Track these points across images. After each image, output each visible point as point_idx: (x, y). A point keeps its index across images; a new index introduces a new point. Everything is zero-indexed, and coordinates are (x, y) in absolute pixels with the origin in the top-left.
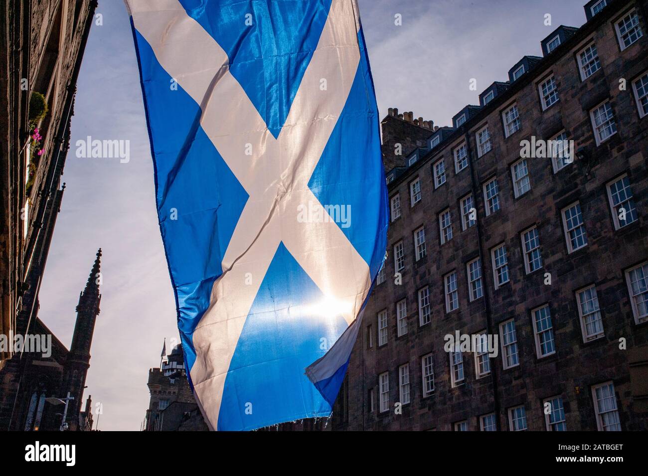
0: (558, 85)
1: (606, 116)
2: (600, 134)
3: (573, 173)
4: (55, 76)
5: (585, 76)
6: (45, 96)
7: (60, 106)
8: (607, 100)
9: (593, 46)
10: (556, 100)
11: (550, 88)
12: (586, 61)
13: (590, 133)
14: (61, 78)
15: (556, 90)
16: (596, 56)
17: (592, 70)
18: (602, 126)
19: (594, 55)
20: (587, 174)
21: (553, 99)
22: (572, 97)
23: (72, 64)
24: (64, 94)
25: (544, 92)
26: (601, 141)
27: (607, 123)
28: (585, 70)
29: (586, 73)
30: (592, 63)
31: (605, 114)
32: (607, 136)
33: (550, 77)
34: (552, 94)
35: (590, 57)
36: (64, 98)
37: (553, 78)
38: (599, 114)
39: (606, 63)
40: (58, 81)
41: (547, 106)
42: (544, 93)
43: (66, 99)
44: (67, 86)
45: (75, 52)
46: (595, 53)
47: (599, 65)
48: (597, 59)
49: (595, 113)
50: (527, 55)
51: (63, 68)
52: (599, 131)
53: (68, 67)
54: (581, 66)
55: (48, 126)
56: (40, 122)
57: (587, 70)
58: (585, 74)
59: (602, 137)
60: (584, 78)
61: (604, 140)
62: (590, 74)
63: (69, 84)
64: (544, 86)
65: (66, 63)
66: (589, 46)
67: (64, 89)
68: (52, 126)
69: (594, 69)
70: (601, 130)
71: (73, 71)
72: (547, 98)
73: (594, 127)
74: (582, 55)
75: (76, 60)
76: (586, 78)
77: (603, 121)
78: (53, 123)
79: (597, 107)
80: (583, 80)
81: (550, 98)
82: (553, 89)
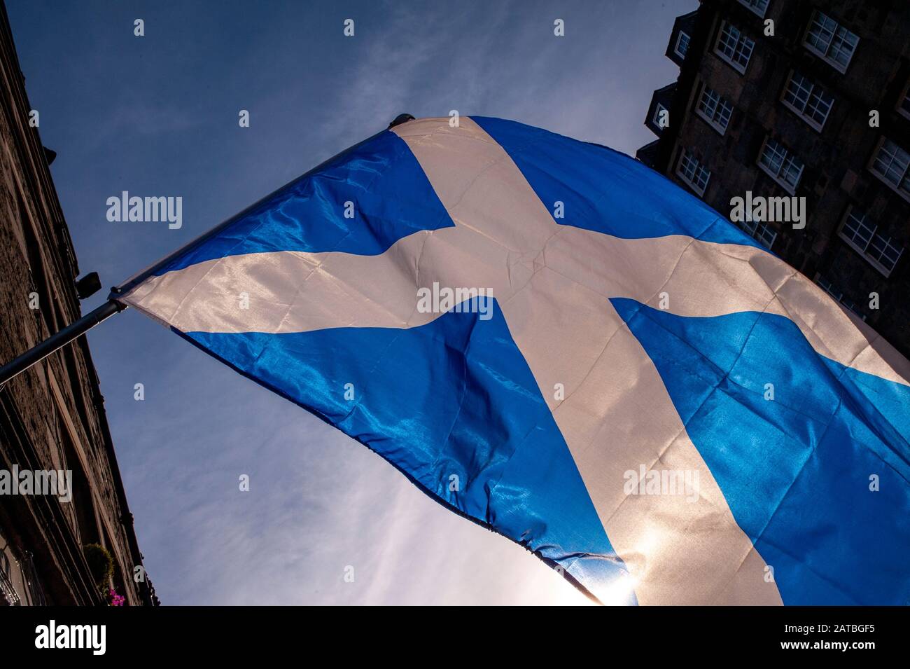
0: (699, 157)
1: (779, 157)
2: (786, 180)
3: (788, 246)
4: (100, 513)
5: (722, 128)
6: (100, 544)
7: (124, 548)
8: (767, 137)
9: (708, 90)
10: (709, 176)
11: (691, 167)
12: (711, 111)
13: (775, 186)
14: (107, 511)
15: (700, 165)
16: (719, 97)
17: (725, 116)
18: (782, 170)
19: (716, 99)
20: (805, 236)
21: (704, 178)
22: (725, 160)
23: (111, 487)
24: (120, 531)
25: (688, 176)
26: (794, 188)
27: (786, 163)
28: (717, 121)
29: (720, 123)
30: (719, 108)
31: (775, 154)
32: (796, 177)
33: (683, 155)
34: (698, 172)
35: (712, 104)
36: (123, 535)
37: (687, 154)
38: (769, 159)
39: (736, 98)
40: (106, 518)
41: (703, 189)
42: (689, 178)
43: (126, 537)
44: (119, 519)
45: (107, 470)
46: (715, 97)
47: (729, 106)
48: (722, 101)
49: (764, 160)
50: (639, 148)
51: (103, 497)
52: (783, 177)
53: (108, 493)
54: (709, 120)
55: (123, 582)
56: (111, 580)
57: (719, 120)
58: (720, 126)
59: (792, 181)
60: (722, 130)
61: (796, 183)
62: (725, 122)
63: (120, 515)
64: (682, 169)
65: (103, 489)
66: (703, 91)
67: (118, 524)
68: (128, 580)
69: (726, 114)
70: (785, 175)
71: (116, 496)
72: (695, 180)
73: (774, 177)
74: (702, 107)
75: (113, 480)
76: (725, 130)
77: (779, 164)
78: (127, 576)
79: (762, 152)
80: (723, 134)
81: (699, 178)
82: (696, 166)
